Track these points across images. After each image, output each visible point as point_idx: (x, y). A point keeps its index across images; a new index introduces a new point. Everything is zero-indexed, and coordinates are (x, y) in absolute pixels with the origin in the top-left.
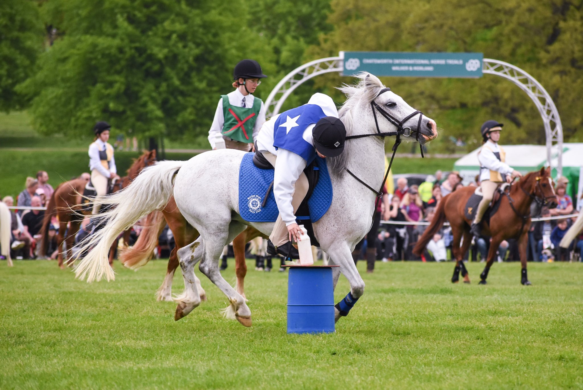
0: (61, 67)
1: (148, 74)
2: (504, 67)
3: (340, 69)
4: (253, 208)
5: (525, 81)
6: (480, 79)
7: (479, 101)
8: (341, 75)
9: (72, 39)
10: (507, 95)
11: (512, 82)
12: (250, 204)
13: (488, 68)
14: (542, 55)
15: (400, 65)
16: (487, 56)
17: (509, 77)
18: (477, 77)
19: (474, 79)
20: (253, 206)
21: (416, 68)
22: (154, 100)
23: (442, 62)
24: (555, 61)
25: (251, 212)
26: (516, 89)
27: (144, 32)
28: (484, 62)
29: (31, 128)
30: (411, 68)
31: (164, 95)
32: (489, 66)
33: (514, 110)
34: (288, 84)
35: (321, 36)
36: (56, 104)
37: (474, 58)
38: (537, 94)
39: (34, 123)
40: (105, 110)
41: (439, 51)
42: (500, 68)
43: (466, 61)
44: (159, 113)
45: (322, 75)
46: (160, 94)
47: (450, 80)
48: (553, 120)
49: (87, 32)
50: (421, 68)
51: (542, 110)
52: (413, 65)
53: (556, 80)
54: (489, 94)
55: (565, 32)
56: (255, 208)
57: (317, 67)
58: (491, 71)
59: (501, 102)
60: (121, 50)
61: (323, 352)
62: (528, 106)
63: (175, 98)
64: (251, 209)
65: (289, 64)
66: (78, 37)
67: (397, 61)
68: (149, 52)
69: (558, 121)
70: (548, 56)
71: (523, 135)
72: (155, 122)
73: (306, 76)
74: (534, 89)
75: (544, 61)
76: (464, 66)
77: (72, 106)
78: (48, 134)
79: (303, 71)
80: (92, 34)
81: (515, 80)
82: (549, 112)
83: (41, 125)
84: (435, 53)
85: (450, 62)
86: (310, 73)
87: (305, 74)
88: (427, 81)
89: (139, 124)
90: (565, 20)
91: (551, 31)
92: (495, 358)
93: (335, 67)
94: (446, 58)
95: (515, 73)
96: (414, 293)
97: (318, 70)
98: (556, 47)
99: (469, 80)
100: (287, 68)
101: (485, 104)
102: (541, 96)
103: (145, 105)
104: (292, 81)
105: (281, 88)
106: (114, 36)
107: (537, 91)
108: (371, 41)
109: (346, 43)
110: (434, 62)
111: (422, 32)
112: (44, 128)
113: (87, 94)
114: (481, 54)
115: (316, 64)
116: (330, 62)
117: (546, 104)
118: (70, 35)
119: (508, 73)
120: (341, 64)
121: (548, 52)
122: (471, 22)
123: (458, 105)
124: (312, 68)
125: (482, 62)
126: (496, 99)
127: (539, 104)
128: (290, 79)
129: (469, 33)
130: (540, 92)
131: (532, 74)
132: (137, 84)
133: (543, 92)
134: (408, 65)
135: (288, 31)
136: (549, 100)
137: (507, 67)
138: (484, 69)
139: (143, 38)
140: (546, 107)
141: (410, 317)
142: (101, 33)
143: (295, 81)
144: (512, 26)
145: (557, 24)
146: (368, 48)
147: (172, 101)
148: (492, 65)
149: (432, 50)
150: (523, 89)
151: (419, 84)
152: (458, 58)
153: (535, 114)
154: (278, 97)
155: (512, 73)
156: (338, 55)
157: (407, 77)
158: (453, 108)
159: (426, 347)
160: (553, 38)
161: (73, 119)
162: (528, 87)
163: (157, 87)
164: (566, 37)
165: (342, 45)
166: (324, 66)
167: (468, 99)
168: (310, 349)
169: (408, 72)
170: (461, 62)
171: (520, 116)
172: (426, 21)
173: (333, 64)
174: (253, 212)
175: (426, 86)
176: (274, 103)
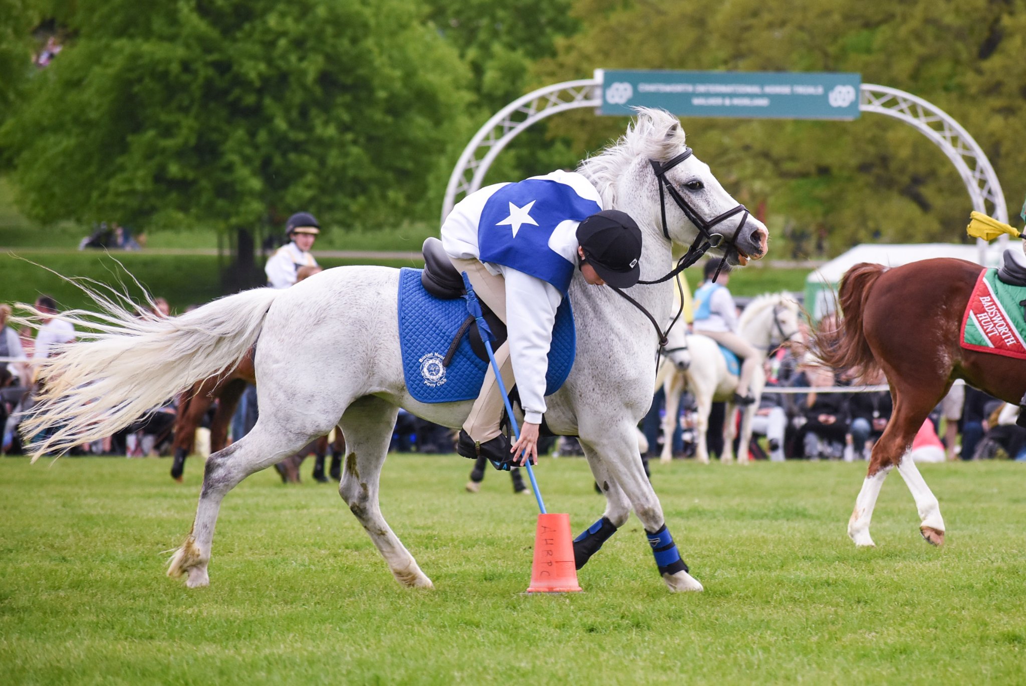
0: (73, 97)
1: (237, 111)
2: (900, 101)
3: (596, 102)
4: (432, 377)
5: (939, 126)
6: (853, 123)
7: (854, 162)
8: (598, 113)
9: (94, 45)
10: (904, 153)
11: (913, 129)
12: (425, 370)
13: (870, 102)
14: (970, 78)
15: (707, 95)
16: (868, 80)
17: (908, 118)
18: (849, 118)
19: (843, 122)
20: (432, 374)
21: (737, 102)
22: (247, 160)
23: (785, 90)
24: (994, 89)
25: (428, 384)
26: (922, 141)
27: (227, 32)
28: (863, 91)
29: (15, 209)
30: (727, 102)
31: (264, 151)
32: (872, 98)
33: (917, 180)
34: (500, 130)
35: (559, 41)
36: (63, 166)
37: (844, 84)
38: (961, 151)
39: (20, 202)
40: (160, 177)
41: (779, 69)
42: (892, 103)
43: (829, 88)
44: (256, 184)
45: (561, 114)
46: (256, 147)
47: (797, 122)
48: (990, 198)
49: (122, 32)
50: (746, 102)
51: (969, 181)
52: (732, 96)
53: (997, 123)
54: (872, 150)
55: (1011, 35)
56: (434, 377)
57: (553, 99)
58: (876, 107)
59: (893, 166)
60: (186, 66)
61: (572, 626)
62: (943, 171)
63: (284, 154)
64: (428, 379)
65: (499, 92)
66: (104, 41)
67: (701, 88)
68: (235, 68)
69: (1000, 201)
70: (980, 80)
71: (935, 226)
72: (247, 199)
73: (532, 116)
74: (955, 140)
75: (973, 90)
76: (825, 97)
77: (92, 169)
78: (47, 220)
79: (527, 105)
80: (131, 37)
81: (921, 124)
82: (982, 183)
83: (35, 204)
84: (771, 74)
85: (801, 90)
86: (540, 109)
87: (531, 111)
88: (755, 125)
89: (221, 203)
90: (1011, 13)
91: (986, 34)
92: (891, 637)
93: (587, 98)
94: (792, 83)
95: (920, 111)
96: (737, 519)
97: (555, 104)
98: (995, 63)
99: (834, 124)
100: (496, 102)
101: (864, 168)
102: (967, 153)
103: (229, 168)
104: (507, 124)
105: (487, 138)
106: (172, 39)
107: (960, 144)
108: (651, 52)
109: (606, 54)
110: (770, 89)
111: (747, 35)
112: (38, 210)
113: (124, 148)
114: (858, 76)
115: (551, 93)
116: (578, 89)
117: (978, 169)
118: (89, 37)
119: (907, 111)
120: (598, 92)
121: (979, 72)
122: (836, 17)
123: (813, 169)
124: (543, 101)
125: (858, 91)
126: (884, 160)
127: (963, 169)
128: (504, 120)
129: (835, 36)
130: (966, 147)
131: (951, 113)
132: (216, 129)
133: (971, 146)
134: (723, 95)
135: (495, 34)
136: (983, 160)
137: (905, 100)
138: (862, 103)
139: (226, 44)
140: (978, 175)
141: (731, 561)
142: (148, 34)
143: (513, 124)
144: (914, 23)
145: (997, 20)
146: (647, 63)
147: (278, 160)
148: (877, 95)
149: (764, 68)
150: (934, 141)
151: (742, 131)
152: (814, 84)
153: (957, 187)
154: (480, 153)
155: (914, 110)
156: (591, 76)
157: (720, 117)
158: (804, 175)
159: (763, 617)
160: (989, 47)
161: (95, 194)
162: (944, 137)
163: (252, 134)
164: (1013, 45)
165: (600, 57)
166: (565, 96)
167: (831, 158)
168: (548, 622)
169: (722, 108)
170: (820, 90)
171: (928, 192)
172: (755, 14)
173: (583, 92)
174: (431, 385)
175: (754, 135)
176: (473, 164)
